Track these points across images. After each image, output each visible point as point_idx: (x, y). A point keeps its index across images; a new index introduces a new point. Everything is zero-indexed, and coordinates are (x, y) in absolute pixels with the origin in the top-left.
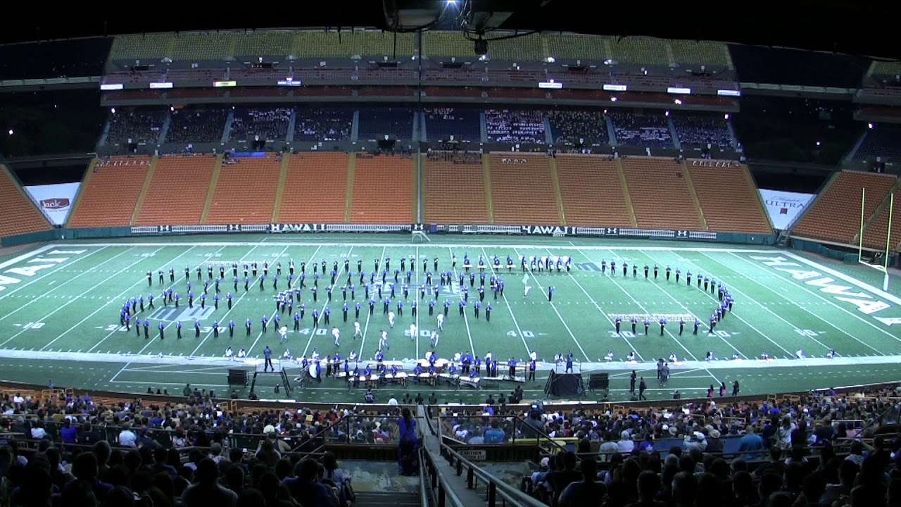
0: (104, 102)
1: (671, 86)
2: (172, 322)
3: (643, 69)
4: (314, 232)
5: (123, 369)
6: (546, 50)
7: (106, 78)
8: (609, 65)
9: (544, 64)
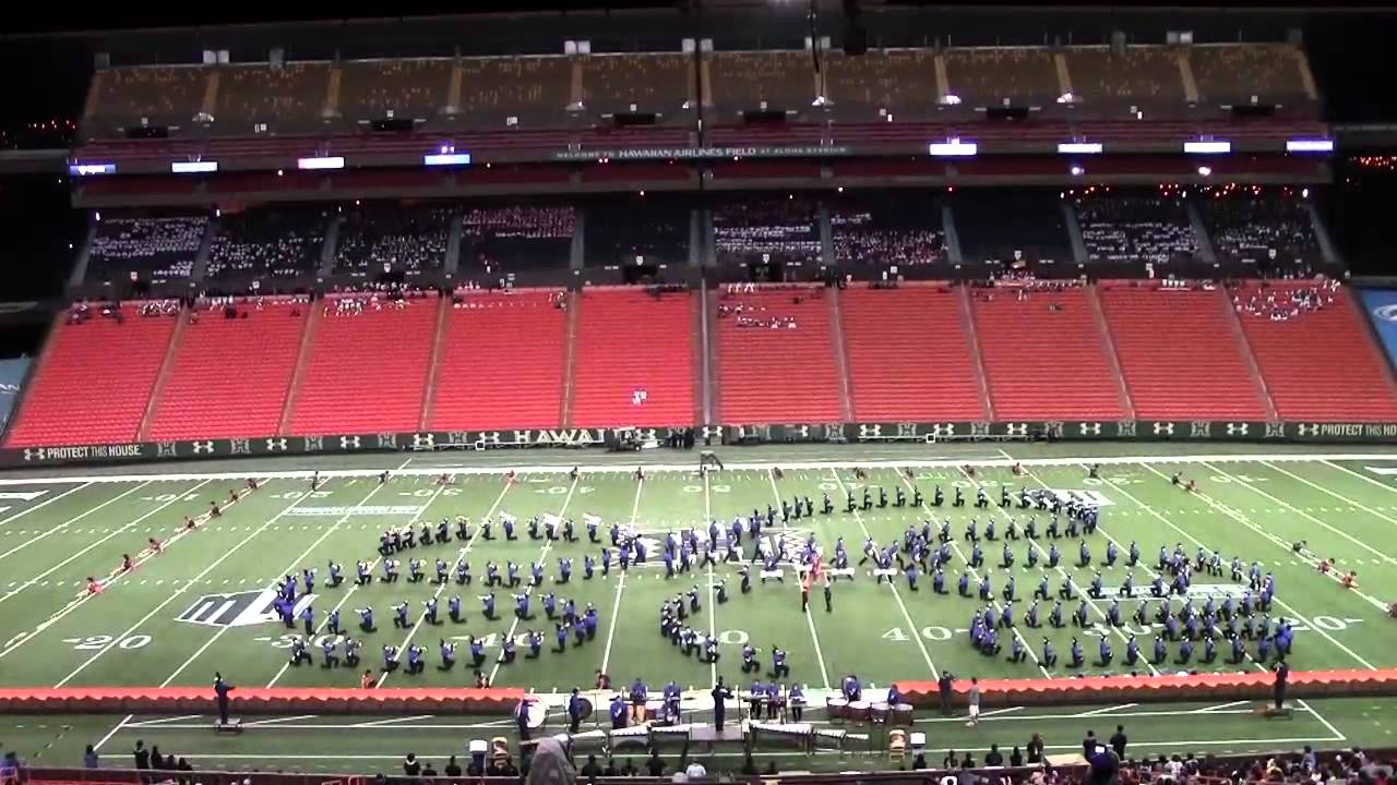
0: (78, 200)
1: (1192, 140)
2: (226, 627)
3: (1133, 109)
4: (494, 446)
5: (121, 725)
6: (942, 82)
7: (79, 151)
8: (1066, 104)
9: (941, 109)
